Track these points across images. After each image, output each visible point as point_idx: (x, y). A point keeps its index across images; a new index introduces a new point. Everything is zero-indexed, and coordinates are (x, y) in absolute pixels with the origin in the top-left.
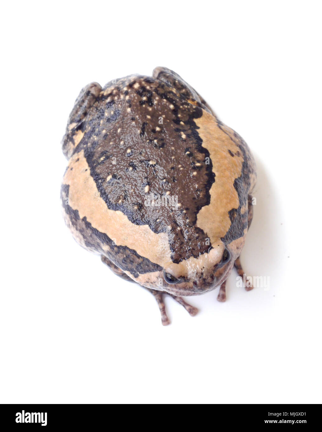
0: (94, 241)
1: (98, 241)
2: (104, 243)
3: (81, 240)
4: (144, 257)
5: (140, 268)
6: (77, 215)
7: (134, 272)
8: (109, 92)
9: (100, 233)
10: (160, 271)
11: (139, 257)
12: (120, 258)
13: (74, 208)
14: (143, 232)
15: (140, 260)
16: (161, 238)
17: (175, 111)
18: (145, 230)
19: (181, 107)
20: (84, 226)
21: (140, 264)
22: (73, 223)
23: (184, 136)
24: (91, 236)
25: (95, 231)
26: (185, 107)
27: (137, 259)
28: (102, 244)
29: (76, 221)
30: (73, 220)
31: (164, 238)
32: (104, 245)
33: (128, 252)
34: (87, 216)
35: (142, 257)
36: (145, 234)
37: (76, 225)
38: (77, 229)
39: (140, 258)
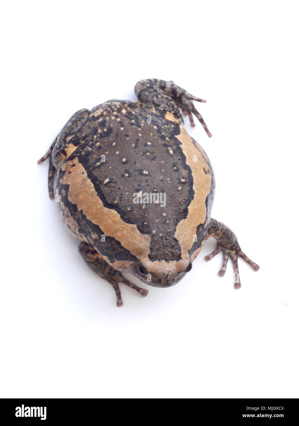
0: (86, 229)
1: (90, 229)
2: (95, 233)
3: (76, 227)
4: (126, 248)
5: (119, 256)
6: (76, 208)
7: (111, 258)
8: (100, 114)
9: (93, 224)
10: (135, 261)
11: (122, 247)
12: (105, 246)
13: (73, 203)
14: (130, 230)
15: (122, 250)
16: (145, 239)
17: (159, 131)
18: (132, 229)
19: (163, 127)
20: (81, 217)
21: (121, 253)
22: (72, 214)
23: (171, 152)
24: (85, 225)
25: (89, 222)
26: (165, 127)
27: (120, 249)
28: (92, 233)
29: (75, 212)
30: (72, 212)
31: (147, 239)
32: (94, 233)
33: (114, 242)
34: (83, 210)
35: (123, 248)
36: (132, 232)
37: (74, 216)
38: (74, 219)
39: (123, 249)
